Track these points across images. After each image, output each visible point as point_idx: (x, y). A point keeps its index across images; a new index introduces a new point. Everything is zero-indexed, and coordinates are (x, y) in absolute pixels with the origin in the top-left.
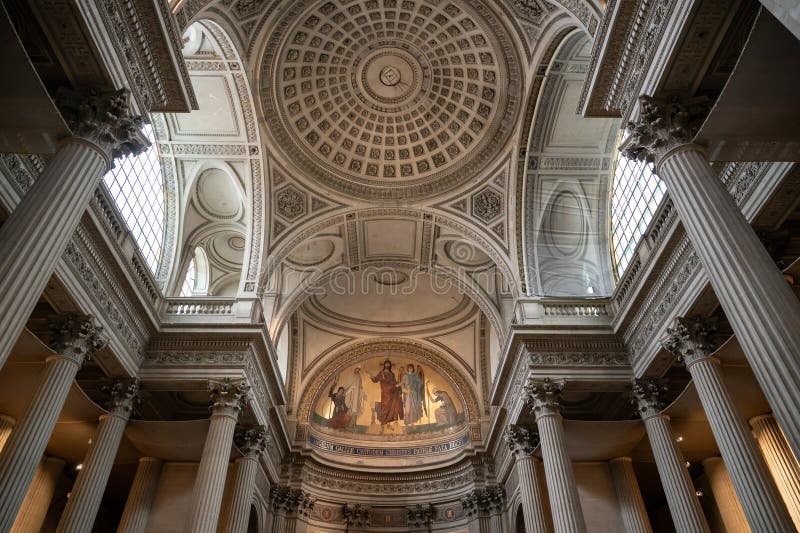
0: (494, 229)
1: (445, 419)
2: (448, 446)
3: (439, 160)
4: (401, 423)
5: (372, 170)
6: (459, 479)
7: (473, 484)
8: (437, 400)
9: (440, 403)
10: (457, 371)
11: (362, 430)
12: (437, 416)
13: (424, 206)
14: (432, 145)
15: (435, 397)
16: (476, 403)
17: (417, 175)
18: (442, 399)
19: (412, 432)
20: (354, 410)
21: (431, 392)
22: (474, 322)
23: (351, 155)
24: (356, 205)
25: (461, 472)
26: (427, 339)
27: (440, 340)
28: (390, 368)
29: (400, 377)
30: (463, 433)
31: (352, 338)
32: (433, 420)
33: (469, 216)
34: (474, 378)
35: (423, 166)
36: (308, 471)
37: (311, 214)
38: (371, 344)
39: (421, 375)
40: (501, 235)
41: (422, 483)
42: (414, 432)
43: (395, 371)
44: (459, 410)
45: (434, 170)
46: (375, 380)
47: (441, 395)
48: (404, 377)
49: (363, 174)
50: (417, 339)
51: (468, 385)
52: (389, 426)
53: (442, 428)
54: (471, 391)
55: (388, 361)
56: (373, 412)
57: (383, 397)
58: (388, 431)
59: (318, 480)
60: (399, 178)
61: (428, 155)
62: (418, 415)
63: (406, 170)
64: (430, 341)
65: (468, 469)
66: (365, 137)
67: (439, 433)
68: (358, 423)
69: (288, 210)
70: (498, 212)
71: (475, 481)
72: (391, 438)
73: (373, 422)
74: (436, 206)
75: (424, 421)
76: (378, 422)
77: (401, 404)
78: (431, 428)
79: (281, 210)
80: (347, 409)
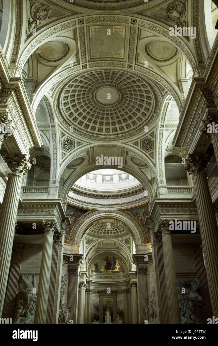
0: (128, 247)
3: (118, 232)
4: (111, 270)
5: (104, 233)
8: (119, 265)
9: (119, 266)
10: (123, 260)
11: (102, 272)
12: (119, 269)
13: (115, 240)
14: (116, 230)
15: (118, 265)
16: (127, 268)
17: (113, 234)
19: (113, 272)
20: (100, 268)
23: (100, 231)
24: (101, 240)
26: (117, 252)
28: (108, 257)
29: (110, 260)
30: (124, 274)
31: (99, 252)
32: (118, 270)
33: (123, 243)
34: (127, 262)
35: (115, 233)
36: (91, 284)
37: (92, 243)
38: (103, 253)
39: (115, 259)
40: (130, 248)
42: (114, 273)
43: (109, 258)
44: (124, 269)
45: (117, 234)
46: (104, 260)
48: (112, 259)
49: (102, 234)
50: (114, 252)
51: (126, 264)
52: (108, 271)
53: (120, 272)
54: (126, 265)
55: (107, 256)
56: (104, 267)
57: (106, 264)
58: (107, 272)
59: (93, 285)
60: (110, 234)
61: (115, 231)
62: (115, 269)
63: (111, 233)
65: (125, 283)
66: (103, 228)
68: (101, 271)
69: (88, 243)
70: (129, 243)
72: (108, 274)
73: (104, 270)
74: (117, 240)
75: (116, 270)
76: (105, 270)
77: (111, 266)
78: (117, 272)
79: (87, 244)
80: (98, 267)
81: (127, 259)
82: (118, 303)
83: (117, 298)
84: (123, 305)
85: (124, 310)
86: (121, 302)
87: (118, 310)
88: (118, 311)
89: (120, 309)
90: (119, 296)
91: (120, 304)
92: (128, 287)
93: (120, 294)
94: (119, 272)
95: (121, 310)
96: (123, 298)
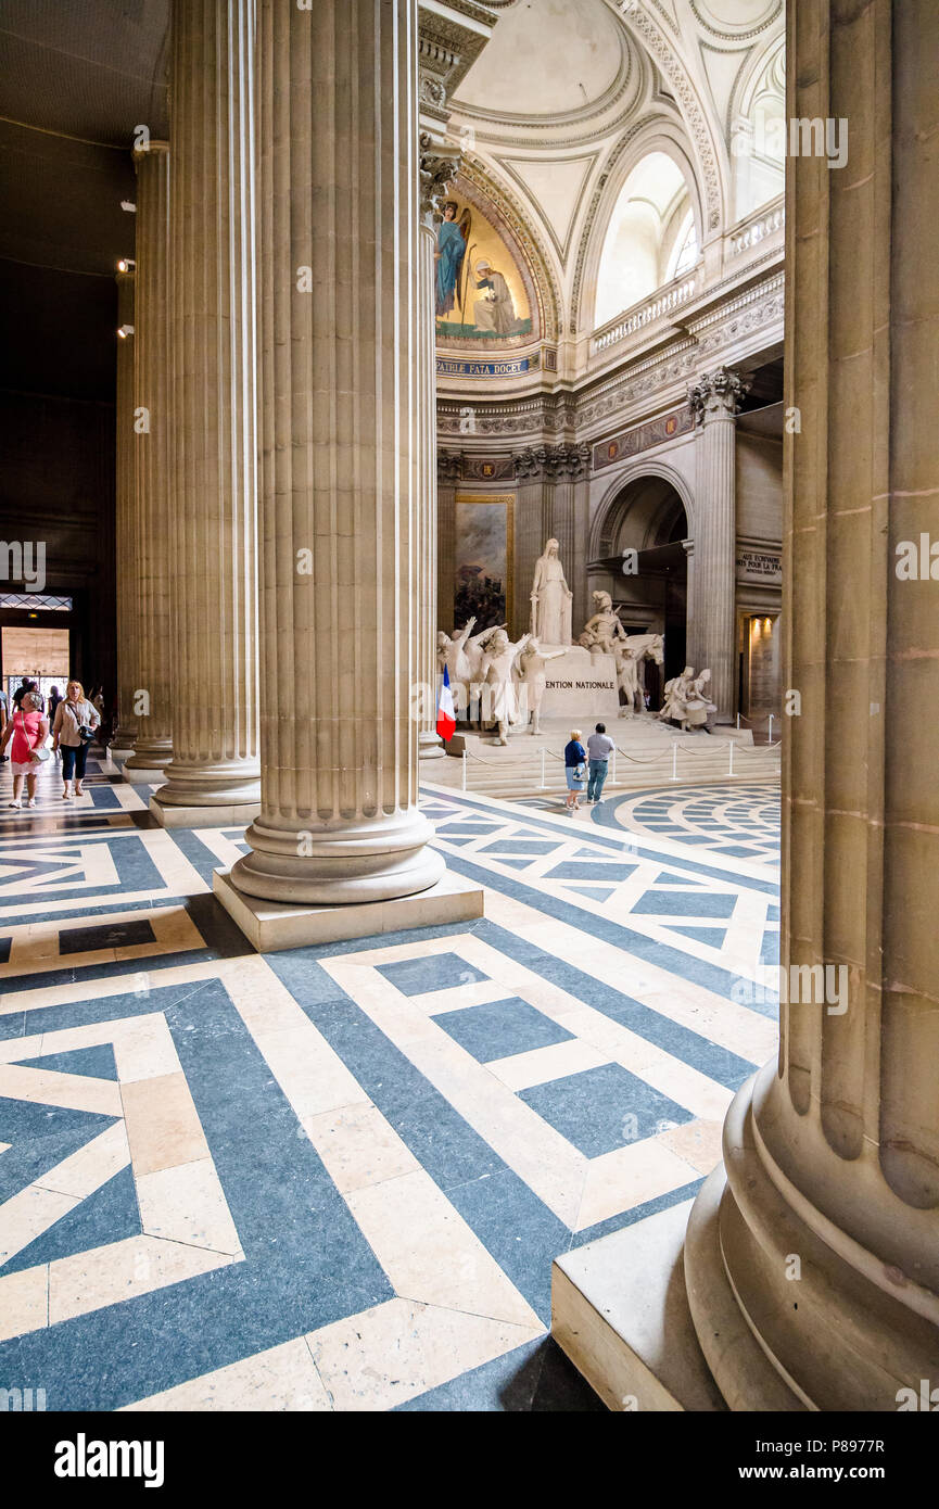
1: (491, 322)
2: (492, 368)
6: (510, 424)
7: (540, 435)
12: (479, 315)
18: (491, 286)
21: (474, 269)
22: (597, 154)
25: (517, 413)
27: (517, 167)
32: (470, 320)
34: (563, 263)
41: (449, 419)
47: (492, 278)
64: (503, 166)
67: (479, 344)
71: (544, 431)
81: (562, 236)
82: (467, 535)
83: (461, 507)
84: (503, 553)
85: (510, 579)
86: (488, 532)
87: (463, 583)
88: (465, 588)
89: (481, 576)
90: (475, 495)
91: (479, 544)
92: (559, 439)
93: (482, 480)
94: (478, 336)
95: (488, 581)
96: (501, 510)
